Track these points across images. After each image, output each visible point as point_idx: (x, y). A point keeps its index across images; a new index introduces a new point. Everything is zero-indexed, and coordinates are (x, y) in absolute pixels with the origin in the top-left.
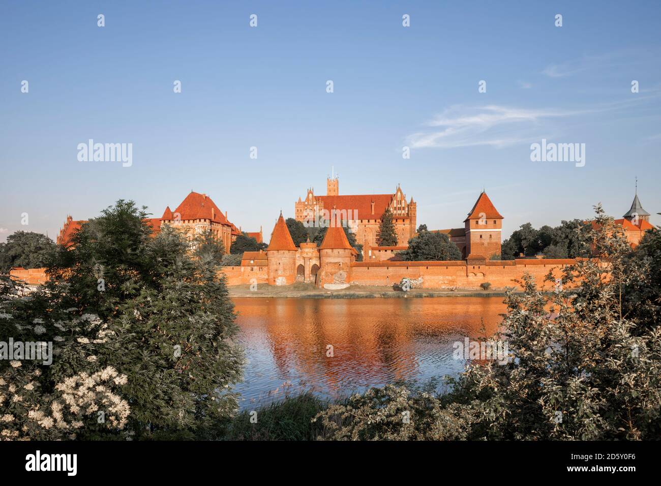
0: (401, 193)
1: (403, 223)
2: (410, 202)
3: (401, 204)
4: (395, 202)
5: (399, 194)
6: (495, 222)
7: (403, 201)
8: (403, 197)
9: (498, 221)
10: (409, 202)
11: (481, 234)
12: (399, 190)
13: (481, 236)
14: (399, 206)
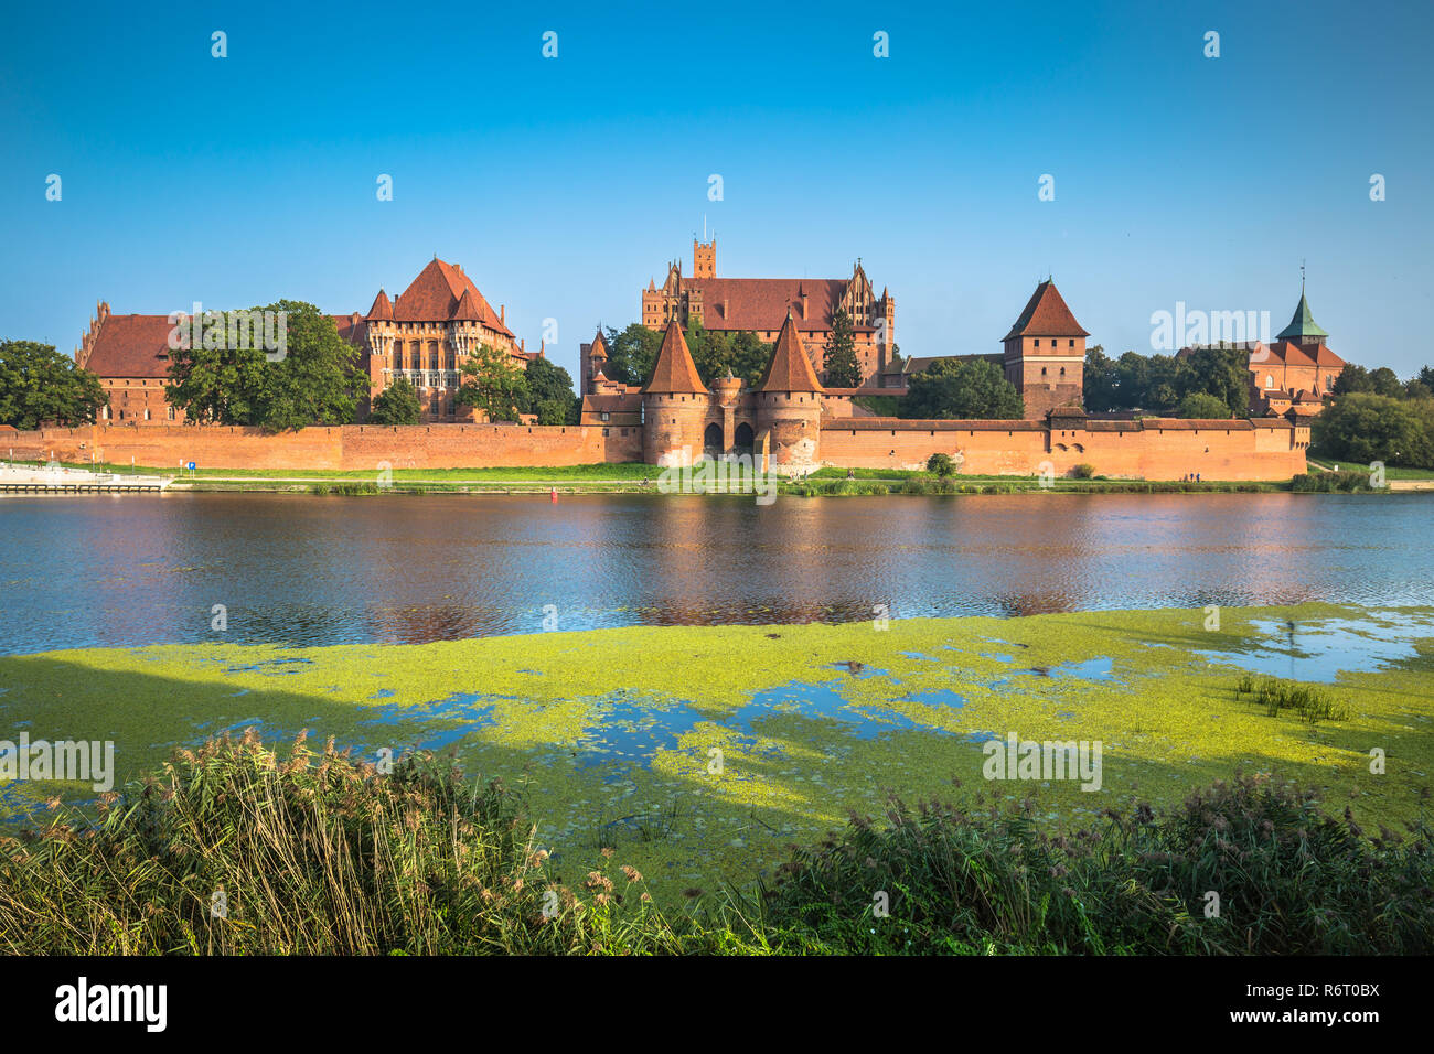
0: (863, 278)
1: (866, 340)
2: (881, 297)
3: (862, 301)
4: (850, 295)
5: (859, 279)
6: (1072, 344)
7: (867, 296)
8: (866, 287)
9: (1077, 342)
10: (878, 297)
11: (1043, 365)
12: (859, 271)
13: (1044, 371)
14: (859, 304)
